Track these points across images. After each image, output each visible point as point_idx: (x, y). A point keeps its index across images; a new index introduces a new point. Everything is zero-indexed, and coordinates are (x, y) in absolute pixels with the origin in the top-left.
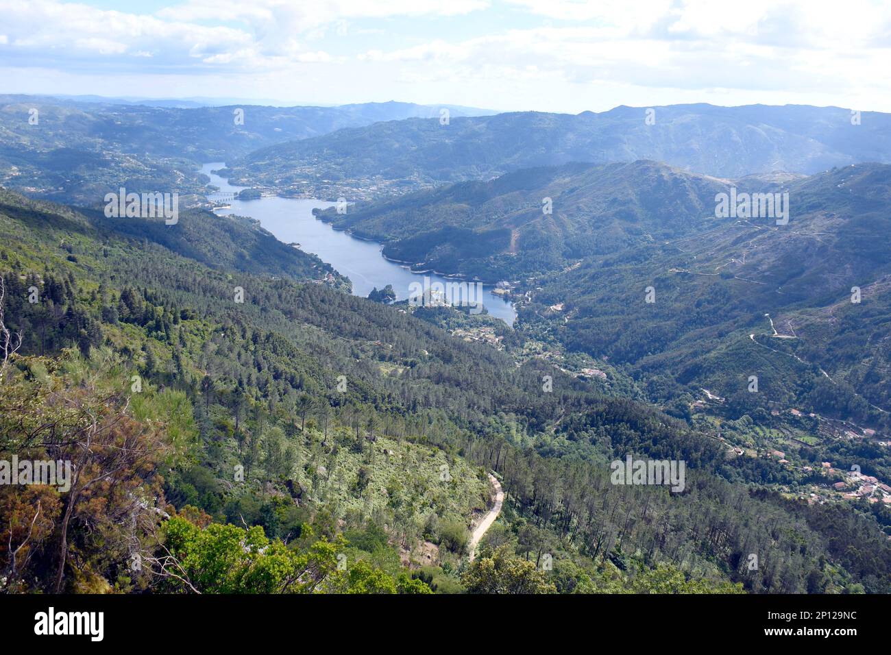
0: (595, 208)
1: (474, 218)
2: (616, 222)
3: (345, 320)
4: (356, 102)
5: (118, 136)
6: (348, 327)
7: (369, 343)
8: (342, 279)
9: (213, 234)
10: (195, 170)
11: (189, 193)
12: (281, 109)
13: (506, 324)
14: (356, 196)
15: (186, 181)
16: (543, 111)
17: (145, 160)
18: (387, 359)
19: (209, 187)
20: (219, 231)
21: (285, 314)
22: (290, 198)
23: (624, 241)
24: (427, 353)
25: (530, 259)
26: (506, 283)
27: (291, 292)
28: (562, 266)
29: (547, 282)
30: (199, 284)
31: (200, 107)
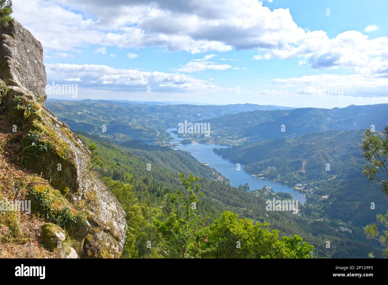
0: (342, 151)
1: (285, 154)
2: (353, 158)
3: (231, 198)
4: (233, 104)
5: (135, 116)
6: (232, 201)
7: (241, 209)
8: (226, 180)
9: (172, 157)
10: (164, 131)
11: (162, 140)
12: (200, 106)
13: (301, 204)
14: (232, 144)
15: (161, 135)
16: (315, 108)
17: (145, 126)
18: (249, 217)
19: (170, 138)
20: (174, 156)
21: (205, 193)
22: (204, 144)
23: (357, 167)
24: (268, 215)
25: (312, 174)
26: (301, 185)
27: (207, 184)
28: (327, 177)
29: (320, 185)
30: (169, 178)
31: (168, 105)
